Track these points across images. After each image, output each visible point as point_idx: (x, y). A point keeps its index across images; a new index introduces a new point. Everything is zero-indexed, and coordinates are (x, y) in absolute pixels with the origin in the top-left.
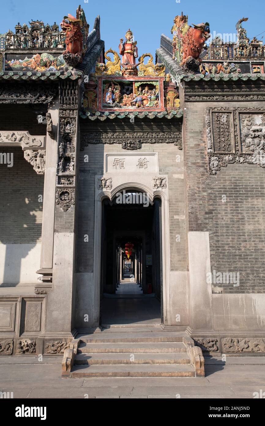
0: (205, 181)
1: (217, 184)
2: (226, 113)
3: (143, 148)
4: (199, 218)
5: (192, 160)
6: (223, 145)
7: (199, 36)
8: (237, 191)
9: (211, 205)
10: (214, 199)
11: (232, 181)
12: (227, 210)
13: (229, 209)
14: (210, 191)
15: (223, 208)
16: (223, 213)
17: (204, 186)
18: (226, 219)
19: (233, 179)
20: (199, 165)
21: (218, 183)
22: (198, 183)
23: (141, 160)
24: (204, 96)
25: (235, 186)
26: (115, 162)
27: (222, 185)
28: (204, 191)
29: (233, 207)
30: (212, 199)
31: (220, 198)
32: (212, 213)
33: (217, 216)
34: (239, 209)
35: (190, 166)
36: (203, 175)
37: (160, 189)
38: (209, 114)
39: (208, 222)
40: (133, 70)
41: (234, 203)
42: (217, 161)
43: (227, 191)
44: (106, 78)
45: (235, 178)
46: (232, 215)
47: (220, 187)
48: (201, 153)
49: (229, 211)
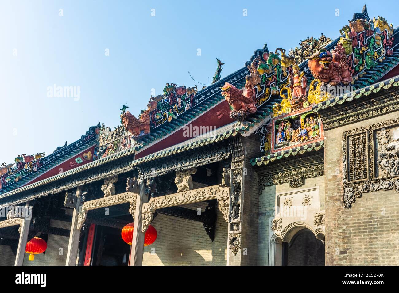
0: (341, 217)
1: (352, 219)
2: (361, 134)
3: (306, 184)
4: (335, 259)
5: (330, 194)
6: (358, 173)
7: (315, 66)
8: (372, 225)
9: (345, 243)
10: (349, 237)
11: (367, 214)
12: (361, 249)
13: (363, 247)
14: (344, 227)
15: (358, 246)
16: (357, 252)
17: (339, 222)
18: (360, 260)
19: (368, 211)
20: (336, 198)
21: (353, 217)
22: (335, 219)
23: (306, 196)
24: (340, 120)
25: (369, 219)
26: (285, 202)
27: (357, 219)
28: (339, 228)
29: (367, 245)
30: (346, 237)
31: (354, 235)
32: (346, 253)
33: (351, 256)
34: (373, 246)
35: (328, 201)
36: (339, 209)
37: (320, 227)
38: (345, 140)
39: (342, 263)
40: (297, 103)
41: (368, 240)
42: (352, 192)
43: (362, 226)
44: (278, 119)
45: (369, 209)
46: (367, 255)
47: (354, 222)
48: (337, 185)
49: (363, 250)
